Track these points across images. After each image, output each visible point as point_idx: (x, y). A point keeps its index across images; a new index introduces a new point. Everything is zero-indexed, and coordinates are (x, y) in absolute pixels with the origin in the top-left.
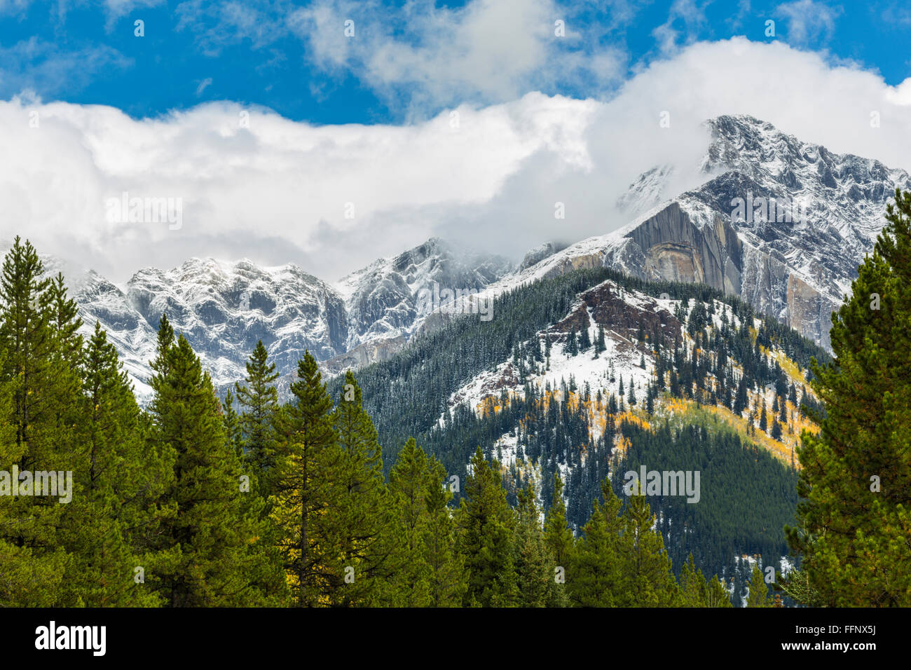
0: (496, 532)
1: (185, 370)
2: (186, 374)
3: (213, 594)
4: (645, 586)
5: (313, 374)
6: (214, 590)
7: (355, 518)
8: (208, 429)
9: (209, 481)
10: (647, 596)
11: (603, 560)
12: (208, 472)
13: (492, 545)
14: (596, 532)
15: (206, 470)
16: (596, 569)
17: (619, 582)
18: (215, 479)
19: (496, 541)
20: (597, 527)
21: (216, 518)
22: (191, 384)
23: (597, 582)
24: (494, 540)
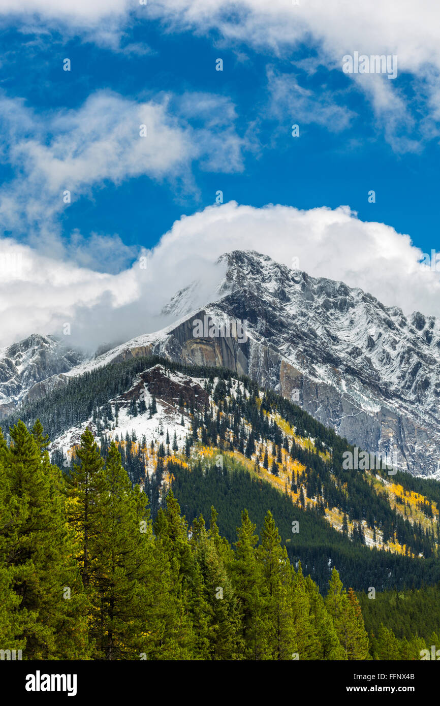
0: (182, 547)
1: (23, 443)
3: (45, 592)
4: (278, 583)
5: (91, 444)
6: (45, 590)
7: (121, 540)
9: (42, 517)
10: (280, 590)
11: (248, 566)
12: (41, 511)
13: (179, 556)
14: (244, 547)
15: (39, 509)
16: (244, 572)
17: (260, 580)
18: (45, 516)
19: (182, 553)
20: (244, 543)
21: (47, 541)
23: (244, 581)
24: (180, 553)
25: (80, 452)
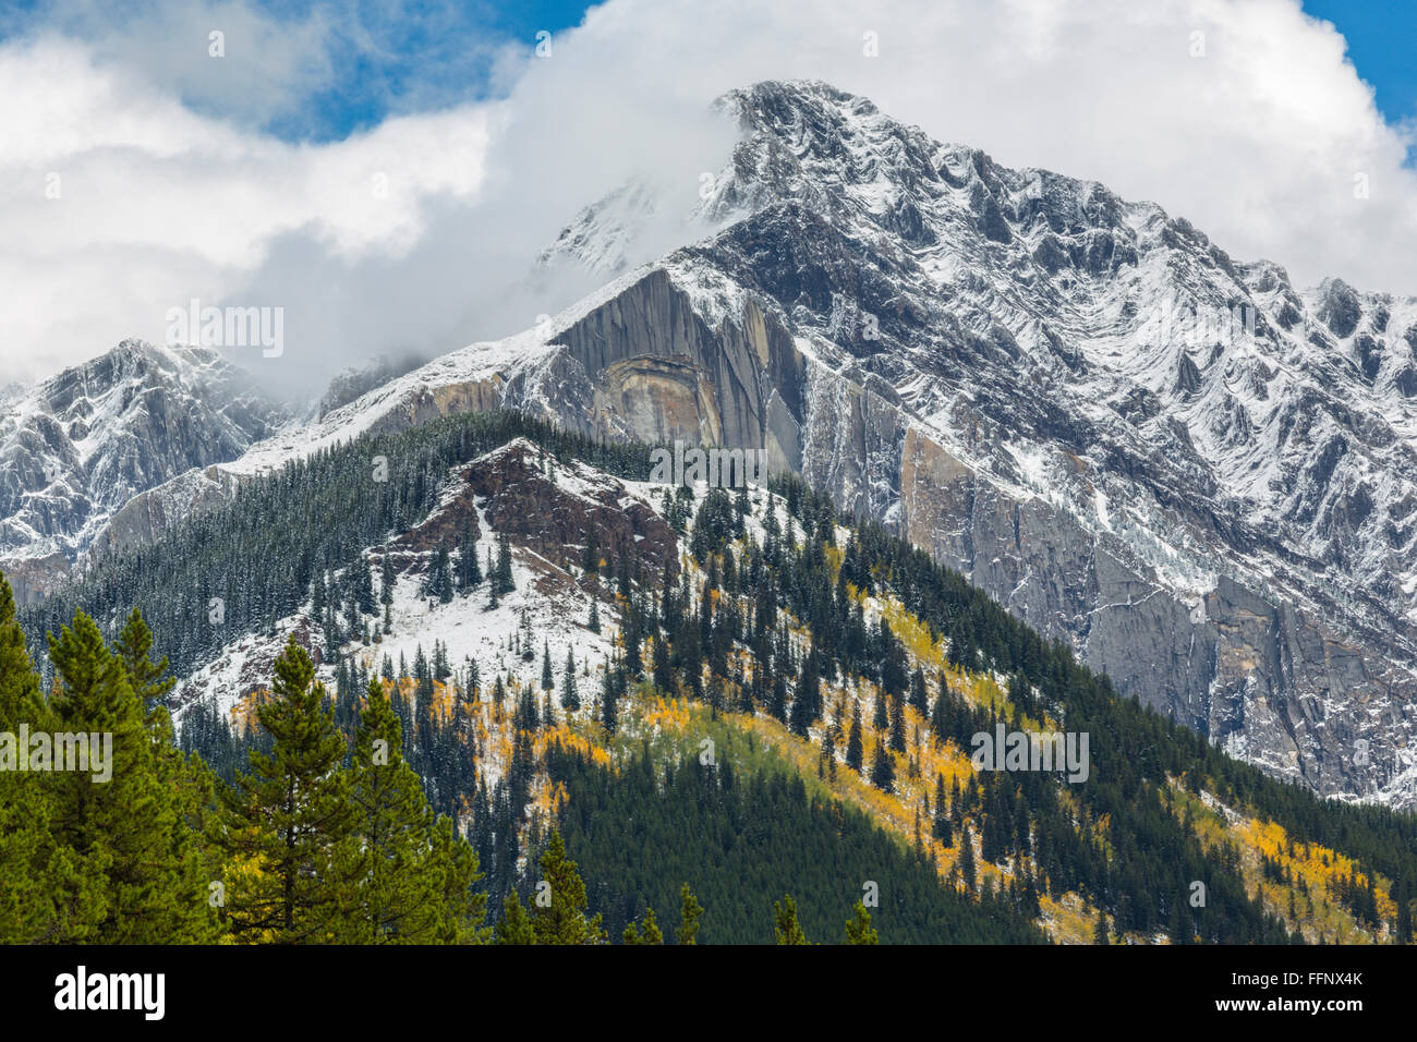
1: (90, 682)
2: (93, 690)
8: (145, 807)
9: (148, 915)
12: (145, 895)
15: (139, 890)
18: (159, 911)
22: (103, 710)
25: (269, 713)
